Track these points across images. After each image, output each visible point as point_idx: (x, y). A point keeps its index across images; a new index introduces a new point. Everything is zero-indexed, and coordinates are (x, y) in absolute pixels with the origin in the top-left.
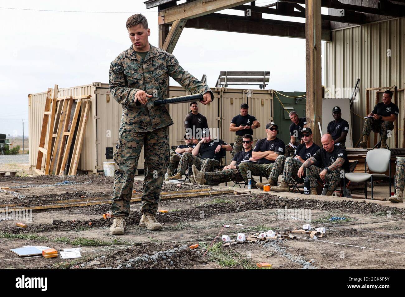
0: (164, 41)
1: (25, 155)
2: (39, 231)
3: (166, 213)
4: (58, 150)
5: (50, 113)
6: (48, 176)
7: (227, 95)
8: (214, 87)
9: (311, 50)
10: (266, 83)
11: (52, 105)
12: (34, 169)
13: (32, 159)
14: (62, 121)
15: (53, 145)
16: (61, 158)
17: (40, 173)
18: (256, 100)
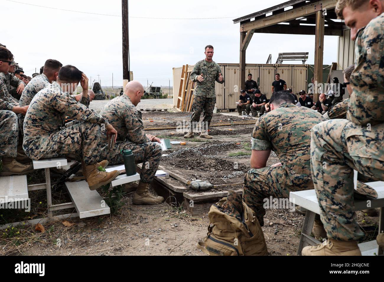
0: (243, 41)
1: (171, 99)
2: (179, 136)
3: (231, 131)
4: (188, 98)
5: (184, 79)
6: (183, 112)
7: (280, 68)
8: (275, 63)
9: (318, 48)
10: (306, 59)
11: (185, 74)
12: (176, 107)
13: (174, 102)
14: (190, 83)
15: (185, 96)
16: (190, 103)
17: (179, 110)
18: (297, 70)
